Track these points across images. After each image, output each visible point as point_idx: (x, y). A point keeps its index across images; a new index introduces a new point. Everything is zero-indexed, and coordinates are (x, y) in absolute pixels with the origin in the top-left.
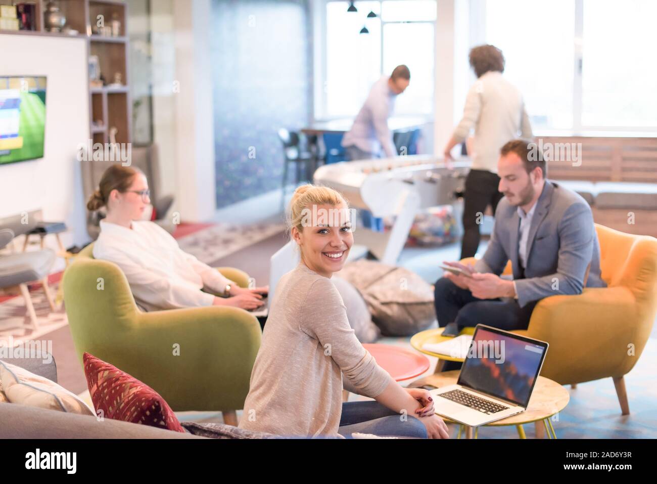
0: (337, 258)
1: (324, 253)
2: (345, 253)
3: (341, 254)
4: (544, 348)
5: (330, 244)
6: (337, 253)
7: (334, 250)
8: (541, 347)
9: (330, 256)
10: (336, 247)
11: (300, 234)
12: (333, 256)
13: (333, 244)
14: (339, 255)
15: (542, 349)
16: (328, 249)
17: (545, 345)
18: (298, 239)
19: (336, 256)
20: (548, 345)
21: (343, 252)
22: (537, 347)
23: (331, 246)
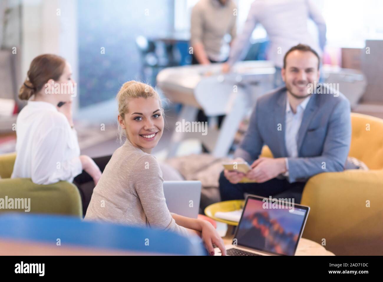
0: (150, 138)
1: (141, 135)
2: (157, 134)
3: (153, 135)
4: (305, 211)
5: (143, 128)
6: (150, 134)
7: (147, 132)
8: (303, 210)
9: (145, 137)
10: (148, 130)
11: (123, 121)
12: (147, 137)
13: (146, 128)
14: (152, 136)
15: (304, 211)
16: (143, 132)
17: (307, 209)
18: (122, 124)
19: (149, 137)
20: (309, 209)
21: (156, 133)
22: (300, 211)
23: (144, 129)
